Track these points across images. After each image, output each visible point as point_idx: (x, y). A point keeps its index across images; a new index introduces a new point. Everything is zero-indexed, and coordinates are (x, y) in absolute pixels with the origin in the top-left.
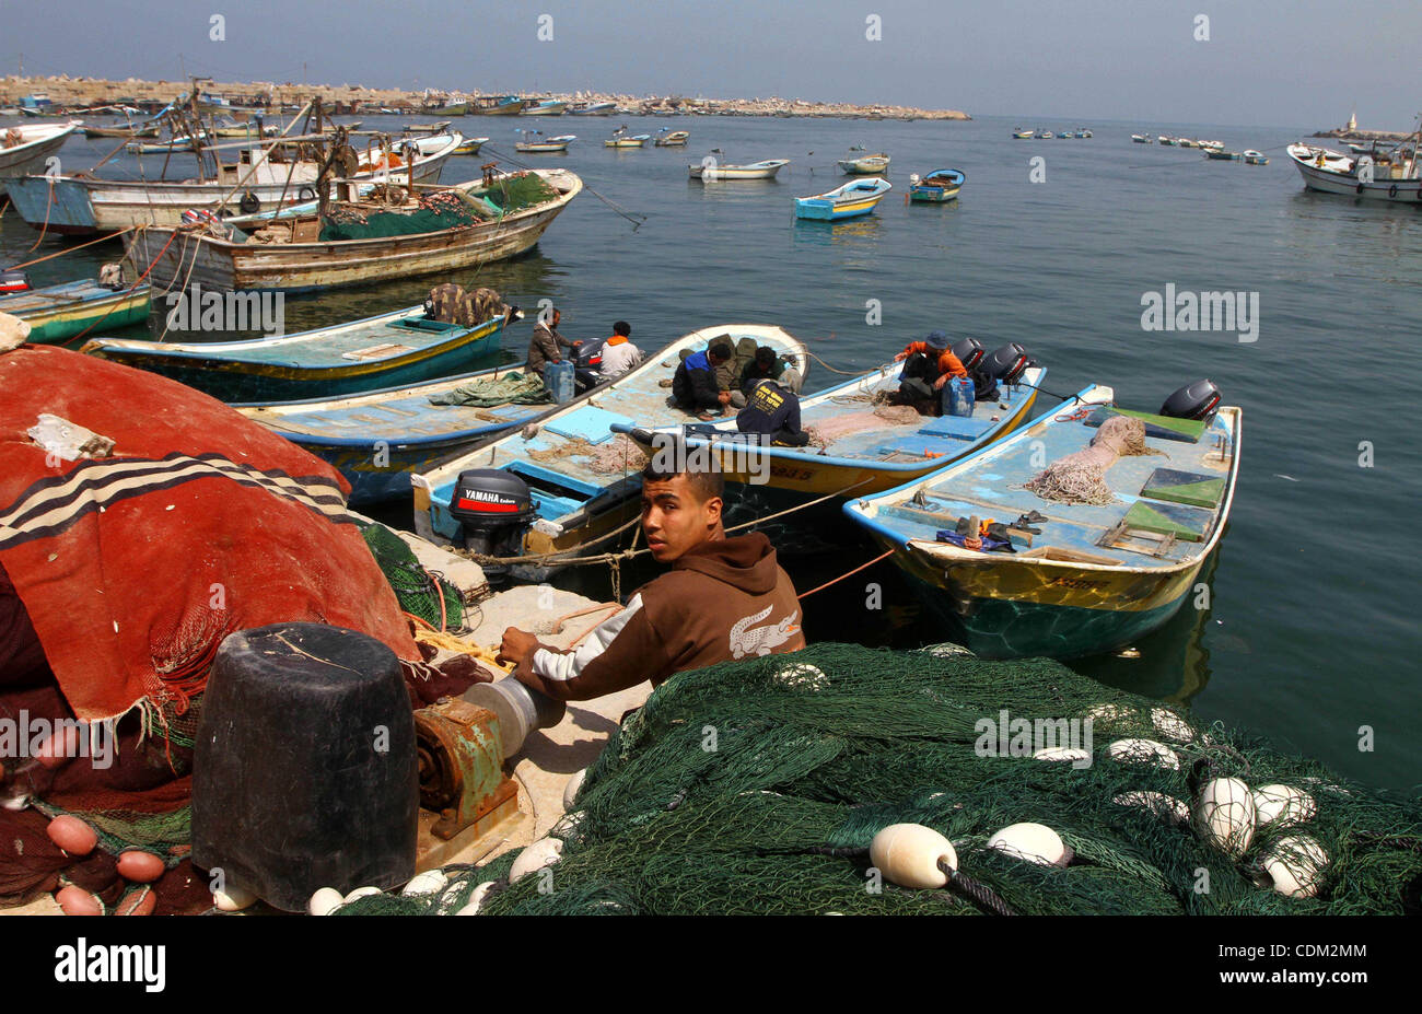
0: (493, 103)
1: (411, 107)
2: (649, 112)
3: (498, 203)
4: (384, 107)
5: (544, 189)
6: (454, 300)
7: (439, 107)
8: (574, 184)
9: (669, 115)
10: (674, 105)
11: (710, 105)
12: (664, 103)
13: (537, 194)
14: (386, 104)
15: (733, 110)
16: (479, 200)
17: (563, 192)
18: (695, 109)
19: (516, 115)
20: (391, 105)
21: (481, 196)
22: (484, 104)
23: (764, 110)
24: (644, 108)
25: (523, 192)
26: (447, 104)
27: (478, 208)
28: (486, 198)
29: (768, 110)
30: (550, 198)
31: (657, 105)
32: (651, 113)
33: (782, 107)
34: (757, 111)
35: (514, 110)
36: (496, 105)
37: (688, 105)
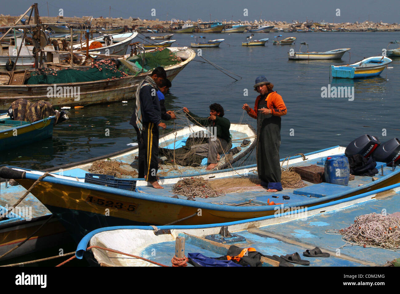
0: (207, 26)
1: (163, 28)
2: (294, 30)
3: (144, 66)
4: (150, 29)
5: (172, 58)
6: (25, 108)
7: (179, 28)
8: (190, 55)
9: (305, 32)
10: (309, 26)
11: (329, 26)
12: (303, 25)
13: (167, 60)
14: (151, 27)
15: (342, 28)
16: (132, 64)
17: (183, 60)
18: (321, 28)
19: (220, 32)
20: (153, 28)
21: (134, 61)
22: (203, 27)
23: (361, 28)
24: (292, 28)
25: (159, 60)
26: (183, 27)
27: (130, 67)
28: (137, 62)
29: (364, 28)
30: (175, 63)
31: (299, 26)
32: (296, 31)
33: (371, 26)
34: (357, 29)
35: (219, 30)
36: (209, 27)
37: (317, 26)
